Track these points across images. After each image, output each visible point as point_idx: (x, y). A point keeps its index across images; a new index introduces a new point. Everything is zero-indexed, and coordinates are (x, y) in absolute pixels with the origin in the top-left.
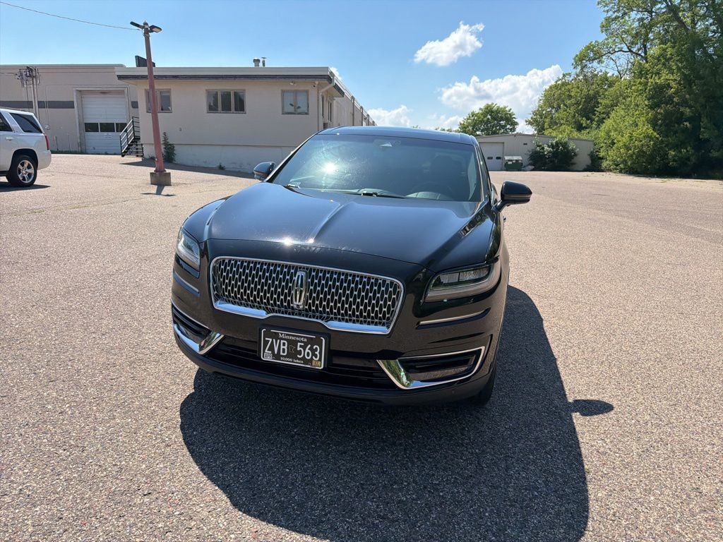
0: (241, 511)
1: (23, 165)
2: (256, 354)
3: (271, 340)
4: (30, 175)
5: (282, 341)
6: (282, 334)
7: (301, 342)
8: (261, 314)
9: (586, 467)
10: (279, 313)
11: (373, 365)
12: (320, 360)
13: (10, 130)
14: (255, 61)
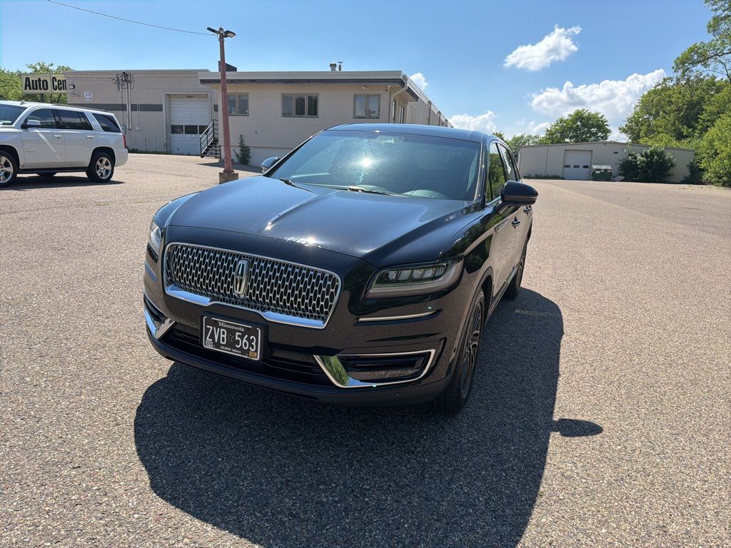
0: (156, 493)
1: (101, 161)
2: (197, 340)
3: (211, 328)
4: (107, 171)
5: (222, 330)
6: (221, 322)
7: (239, 331)
8: (205, 301)
9: (542, 489)
10: (224, 301)
11: (310, 361)
12: (256, 351)
13: (91, 129)
14: (331, 65)
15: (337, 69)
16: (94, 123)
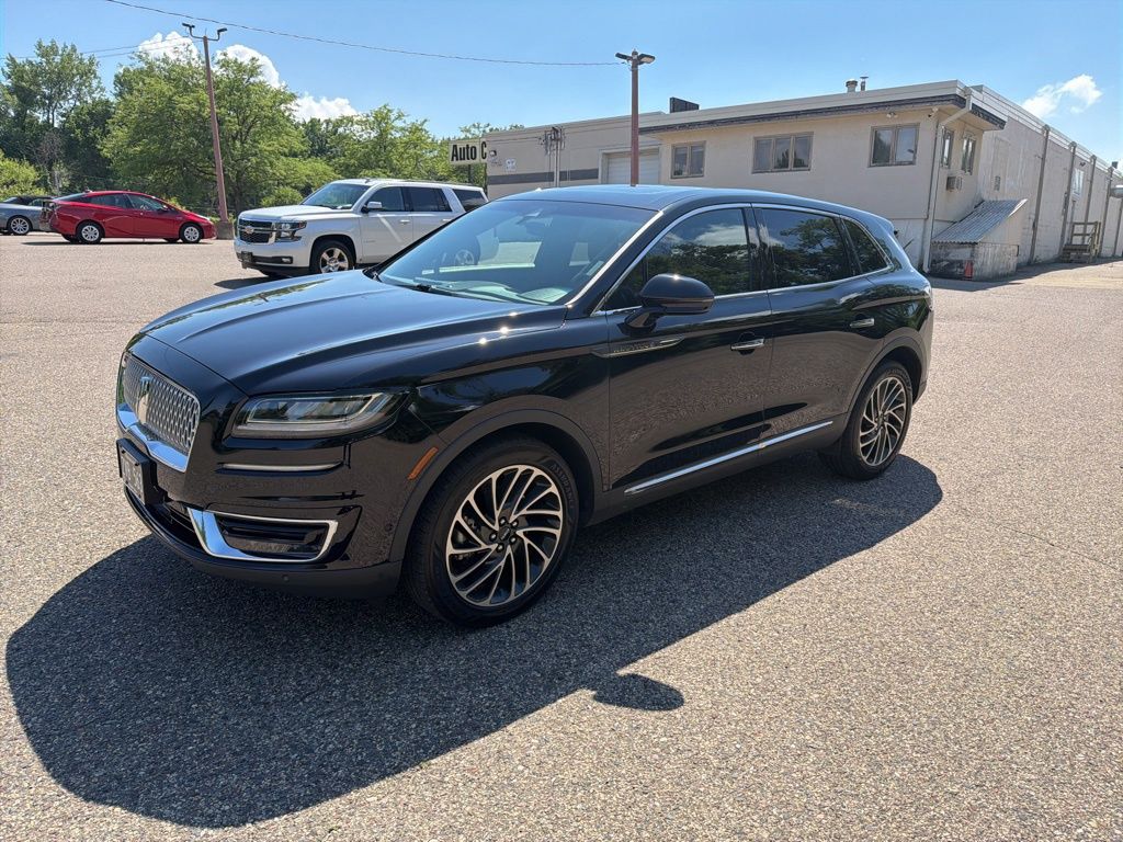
0: (10, 640)
9: (433, 761)
11: (184, 515)
13: (451, 210)
14: (848, 84)
15: (858, 89)
16: (455, 203)
